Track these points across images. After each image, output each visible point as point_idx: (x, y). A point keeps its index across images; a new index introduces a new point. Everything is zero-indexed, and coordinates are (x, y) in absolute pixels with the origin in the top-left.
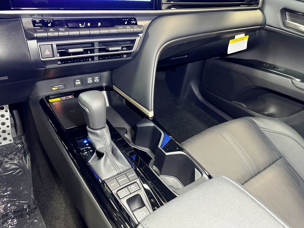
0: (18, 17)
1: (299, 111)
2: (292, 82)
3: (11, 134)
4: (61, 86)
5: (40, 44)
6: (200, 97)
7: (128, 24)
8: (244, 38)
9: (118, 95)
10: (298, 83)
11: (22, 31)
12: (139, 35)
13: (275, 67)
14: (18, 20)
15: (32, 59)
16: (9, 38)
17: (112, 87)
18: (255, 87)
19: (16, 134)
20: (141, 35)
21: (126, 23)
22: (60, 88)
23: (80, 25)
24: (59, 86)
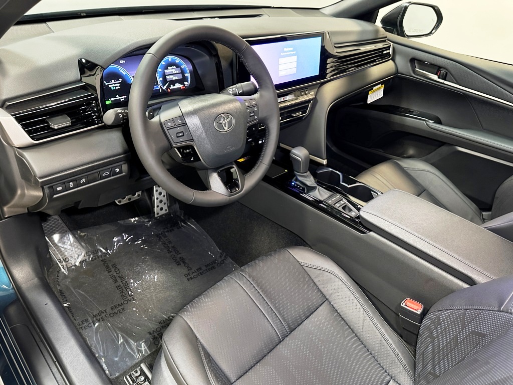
1: (435, 150)
2: (427, 124)
3: (166, 204)
8: (380, 87)
10: (431, 124)
13: (410, 111)
21: (303, 94)
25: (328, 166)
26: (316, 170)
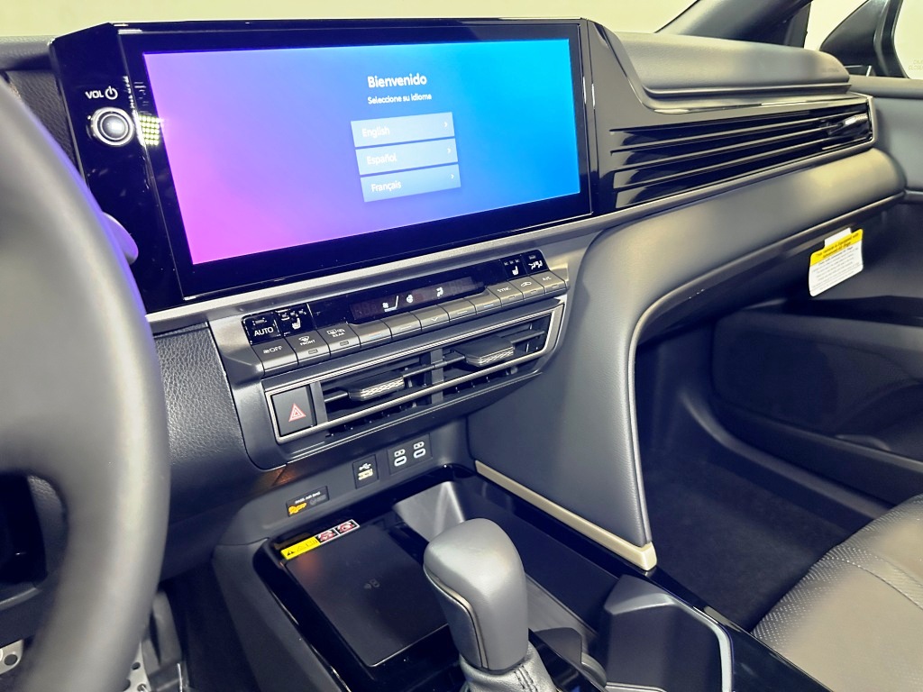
0: (200, 320)
3: (142, 667)
4: (314, 495)
5: (273, 392)
6: (720, 435)
7: (522, 274)
8: (850, 239)
9: (486, 484)
11: (216, 363)
12: (559, 300)
14: (201, 329)
15: (250, 445)
16: (175, 392)
17: (472, 467)
18: (917, 383)
19: (156, 659)
20: (563, 299)
21: (515, 272)
22: (312, 503)
23: (385, 305)
24: (310, 497)
25: (661, 578)
26: (604, 599)
